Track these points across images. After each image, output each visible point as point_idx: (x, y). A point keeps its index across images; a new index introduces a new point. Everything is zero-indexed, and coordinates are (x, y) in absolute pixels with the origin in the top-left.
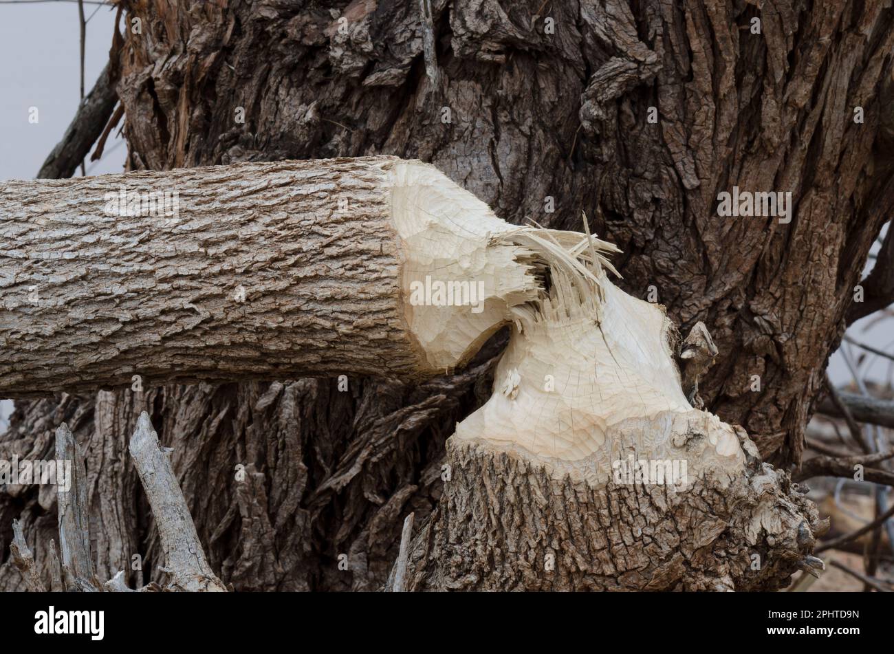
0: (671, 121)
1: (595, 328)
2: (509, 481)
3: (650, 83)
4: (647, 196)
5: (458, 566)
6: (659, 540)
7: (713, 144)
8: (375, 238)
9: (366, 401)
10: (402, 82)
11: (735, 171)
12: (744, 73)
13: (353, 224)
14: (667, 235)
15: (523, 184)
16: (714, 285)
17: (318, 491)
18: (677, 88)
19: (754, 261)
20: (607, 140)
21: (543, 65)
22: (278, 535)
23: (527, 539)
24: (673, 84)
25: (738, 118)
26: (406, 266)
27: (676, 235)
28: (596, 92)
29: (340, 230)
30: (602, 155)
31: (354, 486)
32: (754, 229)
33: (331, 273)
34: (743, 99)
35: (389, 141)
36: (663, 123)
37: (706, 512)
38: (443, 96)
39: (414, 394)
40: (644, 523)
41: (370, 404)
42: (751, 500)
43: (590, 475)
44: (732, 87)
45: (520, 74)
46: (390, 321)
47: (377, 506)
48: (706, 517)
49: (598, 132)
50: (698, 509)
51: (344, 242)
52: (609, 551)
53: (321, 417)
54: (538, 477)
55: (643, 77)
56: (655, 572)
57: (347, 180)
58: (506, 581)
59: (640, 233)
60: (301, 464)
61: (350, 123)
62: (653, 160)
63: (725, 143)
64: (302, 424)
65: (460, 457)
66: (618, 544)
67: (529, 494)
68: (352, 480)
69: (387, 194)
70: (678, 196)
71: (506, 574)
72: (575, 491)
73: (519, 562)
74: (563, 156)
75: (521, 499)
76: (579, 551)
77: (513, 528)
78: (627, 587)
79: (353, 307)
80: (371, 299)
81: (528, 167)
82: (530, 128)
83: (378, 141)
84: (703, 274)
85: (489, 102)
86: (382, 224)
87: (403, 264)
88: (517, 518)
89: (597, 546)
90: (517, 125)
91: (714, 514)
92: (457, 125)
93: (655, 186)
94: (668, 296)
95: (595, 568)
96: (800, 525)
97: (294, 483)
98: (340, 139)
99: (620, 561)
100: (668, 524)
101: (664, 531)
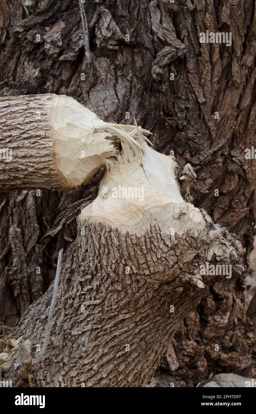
0: (192, 74)
1: (140, 167)
2: (102, 235)
3: (182, 57)
4: (183, 106)
5: (83, 272)
6: (168, 259)
7: (211, 83)
8: (43, 130)
9: (64, 197)
10: (75, 59)
11: (222, 95)
12: (224, 52)
13: (33, 124)
14: (192, 123)
15: (128, 102)
16: (214, 145)
17: (44, 236)
18: (195, 59)
19: (231, 134)
20: (164, 82)
21: (136, 50)
22: (28, 256)
23: (111, 260)
24: (193, 57)
25: (222, 71)
26: (56, 142)
27: (196, 123)
28: (159, 62)
29: (28, 126)
30: (162, 89)
31: (60, 234)
32: (231, 120)
33: (25, 145)
34: (224, 63)
35: (71, 84)
36: (189, 74)
37: (188, 247)
38: (93, 64)
39: (84, 194)
40: (161, 252)
41: (65, 198)
42: (208, 241)
43: (137, 231)
44: (218, 58)
45: (126, 54)
46: (50, 166)
47: (70, 243)
48: (188, 249)
49: (160, 79)
50: (185, 245)
51: (30, 132)
52: (147, 264)
53: (45, 204)
54: (115, 232)
55: (179, 55)
56: (167, 273)
57: (32, 105)
58: (103, 278)
59: (180, 123)
60: (37, 225)
61: (54, 76)
62: (185, 91)
63: (216, 82)
64: (36, 207)
65: (82, 224)
66: (150, 261)
67: (111, 240)
68: (59, 232)
69: (49, 110)
70: (196, 106)
71: (103, 275)
72: (131, 239)
73: (108, 270)
74: (146, 90)
75: (108, 242)
76: (134, 264)
77: (105, 255)
78: (155, 280)
79: (34, 160)
80: (41, 157)
81: (130, 95)
82: (131, 78)
83: (67, 84)
84: (209, 140)
85: (113, 67)
86: (46, 123)
87: (55, 141)
88: (106, 250)
89: (141, 262)
90: (125, 77)
91: (192, 248)
92: (100, 77)
93: (186, 102)
94: (194, 150)
95: (141, 272)
96: (231, 252)
97: (34, 233)
98: (50, 84)
99: (152, 269)
100: (172, 252)
101: (170, 255)
